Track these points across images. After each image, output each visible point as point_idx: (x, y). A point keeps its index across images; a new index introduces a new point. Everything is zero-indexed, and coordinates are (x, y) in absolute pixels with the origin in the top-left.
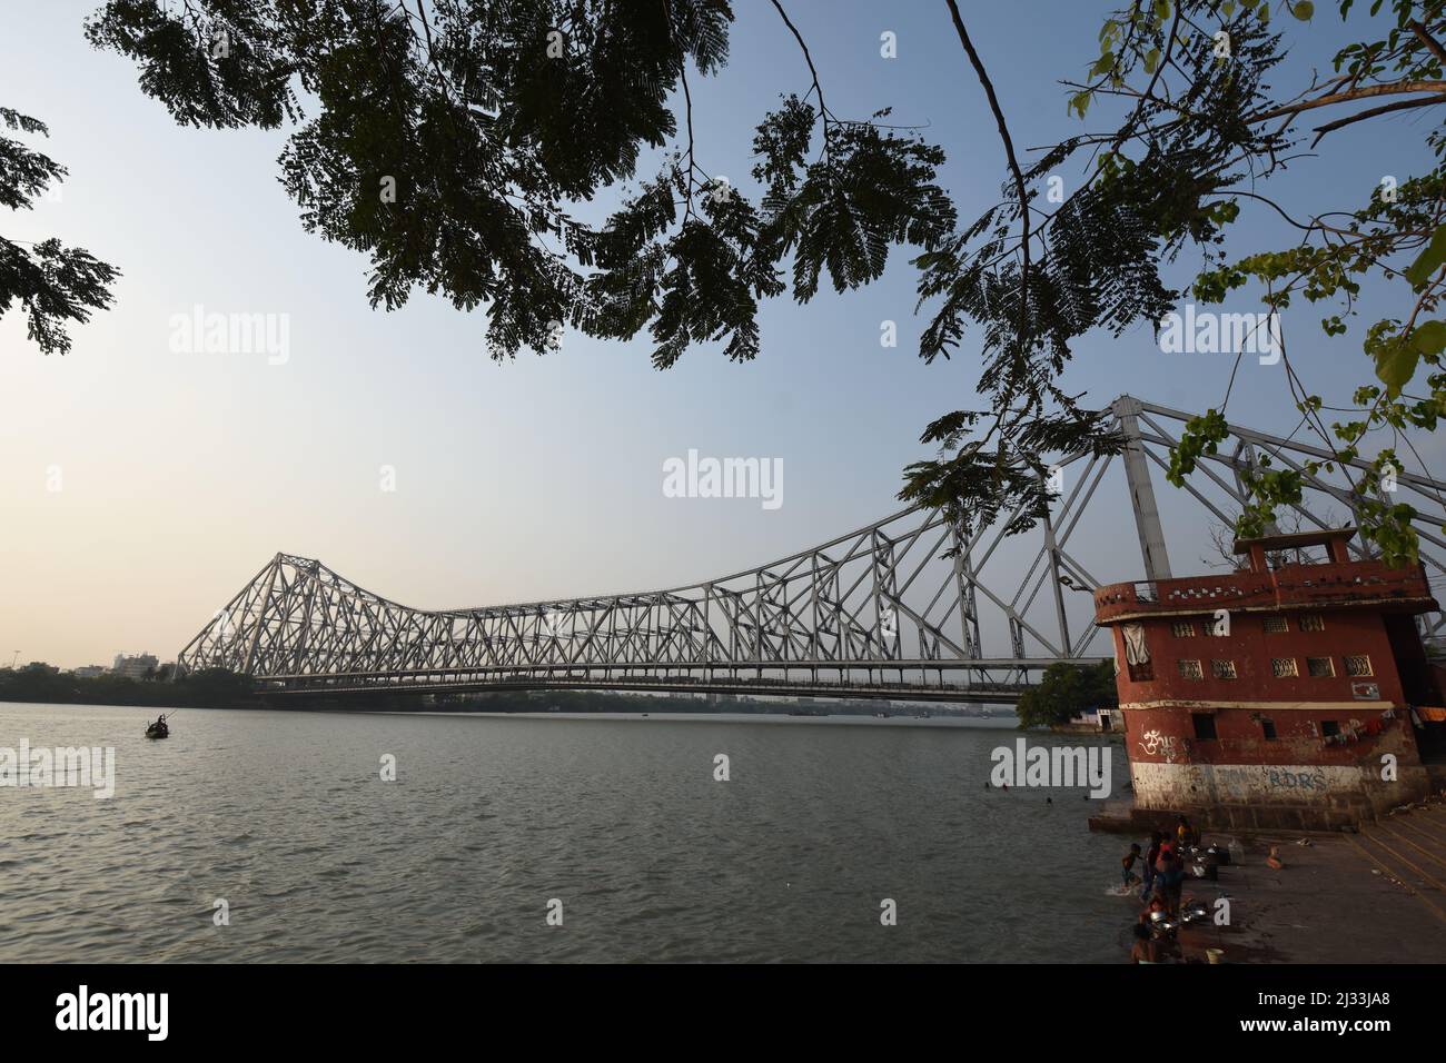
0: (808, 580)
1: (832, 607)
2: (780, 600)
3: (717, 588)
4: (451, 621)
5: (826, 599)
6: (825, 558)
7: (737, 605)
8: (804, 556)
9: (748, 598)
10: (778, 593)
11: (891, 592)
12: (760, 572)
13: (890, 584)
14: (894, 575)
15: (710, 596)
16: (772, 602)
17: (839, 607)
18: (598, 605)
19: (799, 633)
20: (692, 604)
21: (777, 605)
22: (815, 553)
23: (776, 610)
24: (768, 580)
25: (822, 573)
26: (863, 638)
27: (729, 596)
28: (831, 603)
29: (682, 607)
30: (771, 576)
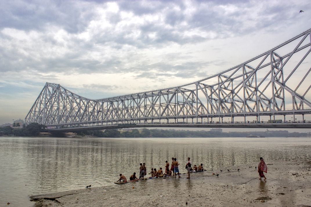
0: (241, 78)
1: (253, 90)
2: (230, 88)
3: (202, 84)
4: (103, 103)
5: (250, 86)
6: (249, 67)
7: (211, 91)
8: (238, 67)
9: (215, 87)
10: (229, 85)
11: (281, 81)
12: (219, 75)
13: (280, 77)
14: (282, 73)
15: (199, 88)
16: (225, 88)
17: (256, 89)
18: (154, 94)
19: (238, 101)
20: (192, 92)
21: (228, 90)
22: (244, 65)
23: (228, 92)
24: (224, 79)
25: (248, 75)
26: (267, 102)
27: (207, 87)
28: (252, 87)
29: (188, 93)
30: (225, 77)
